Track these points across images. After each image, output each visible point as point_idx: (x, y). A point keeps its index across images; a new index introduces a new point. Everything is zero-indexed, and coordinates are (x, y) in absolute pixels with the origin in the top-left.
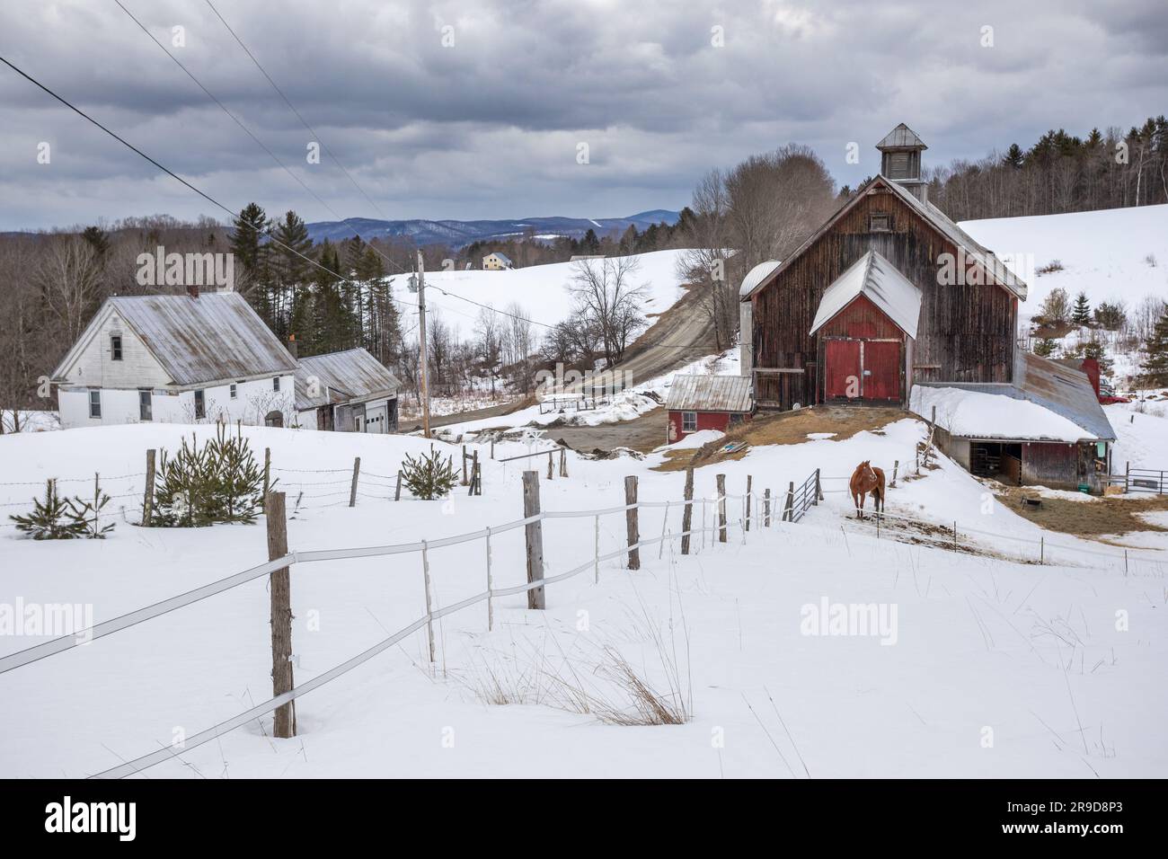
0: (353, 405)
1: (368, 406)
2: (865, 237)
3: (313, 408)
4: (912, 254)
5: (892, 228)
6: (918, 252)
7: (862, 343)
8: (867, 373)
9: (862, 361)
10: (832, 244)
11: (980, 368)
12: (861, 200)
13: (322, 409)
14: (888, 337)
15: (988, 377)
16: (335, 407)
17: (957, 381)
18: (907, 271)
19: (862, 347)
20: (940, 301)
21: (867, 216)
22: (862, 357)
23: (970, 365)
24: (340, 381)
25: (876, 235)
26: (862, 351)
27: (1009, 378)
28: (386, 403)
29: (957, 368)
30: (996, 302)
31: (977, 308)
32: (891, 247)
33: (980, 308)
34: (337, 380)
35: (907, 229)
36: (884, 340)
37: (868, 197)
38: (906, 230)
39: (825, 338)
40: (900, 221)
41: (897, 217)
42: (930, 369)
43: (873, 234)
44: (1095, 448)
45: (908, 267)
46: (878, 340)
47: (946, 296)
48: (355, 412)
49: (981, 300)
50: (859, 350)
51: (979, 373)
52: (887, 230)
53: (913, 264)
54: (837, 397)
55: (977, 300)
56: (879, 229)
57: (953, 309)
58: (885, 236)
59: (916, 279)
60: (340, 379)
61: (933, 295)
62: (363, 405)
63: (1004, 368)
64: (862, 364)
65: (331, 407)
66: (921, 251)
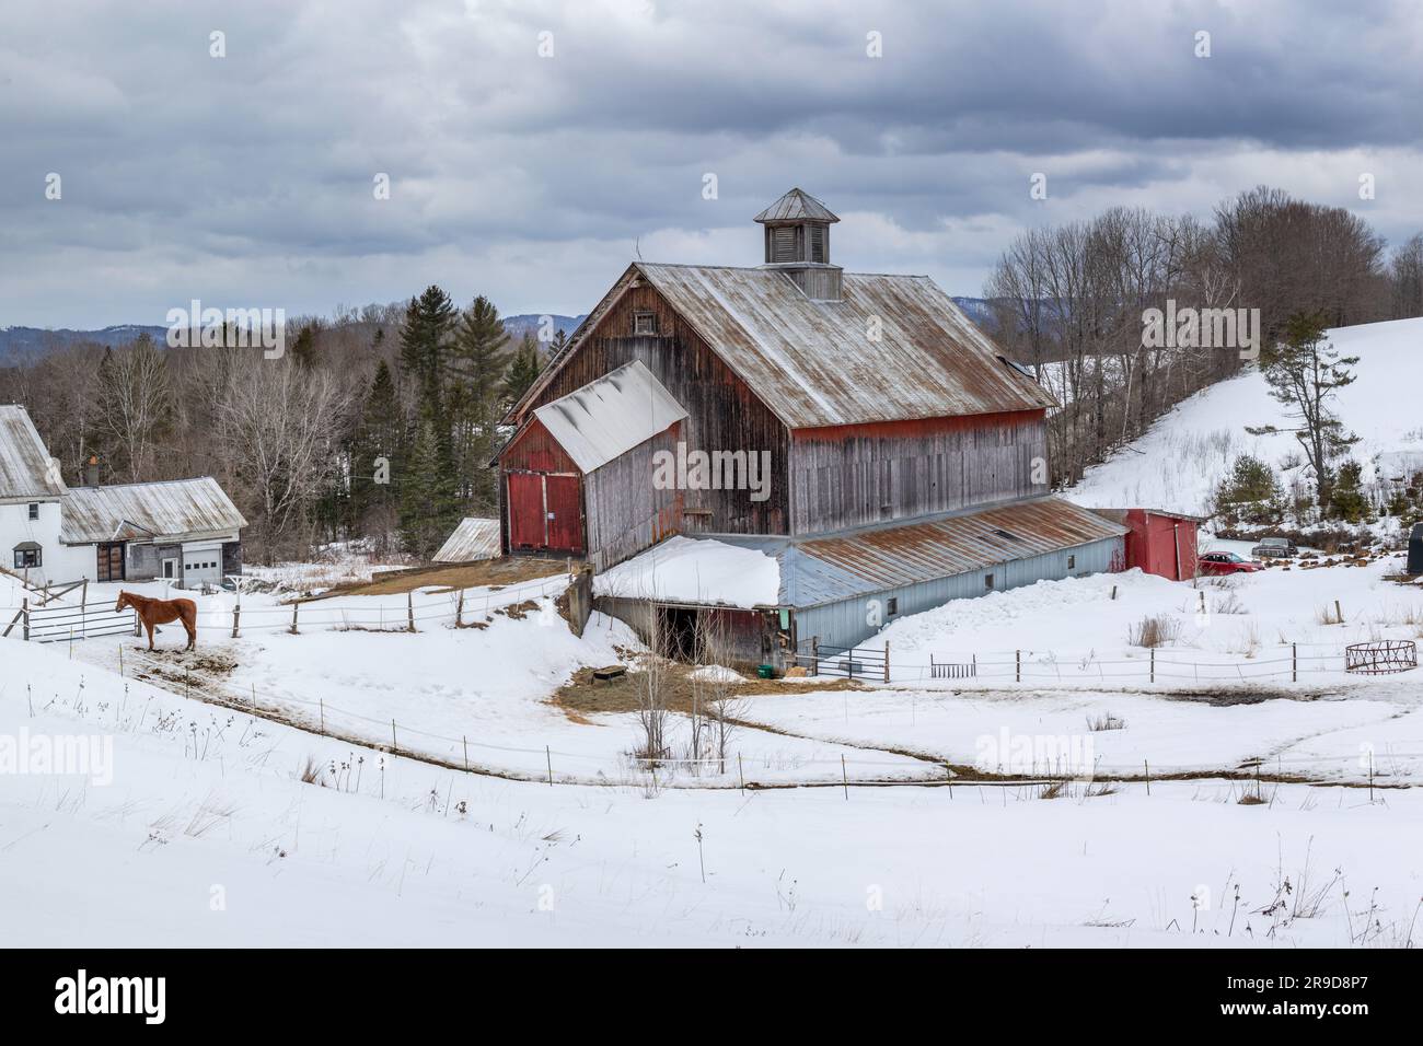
0: (159, 545)
1: (186, 548)
2: (631, 342)
3: (91, 544)
4: (678, 366)
5: (657, 331)
6: (683, 361)
7: (544, 478)
8: (551, 516)
9: (545, 501)
10: (597, 352)
11: (755, 515)
12: (625, 294)
13: (105, 547)
14: (568, 471)
15: (764, 528)
16: (128, 547)
17: (731, 532)
18: (673, 385)
19: (544, 484)
20: (709, 424)
21: (631, 315)
22: (545, 495)
23: (744, 510)
24: (148, 515)
25: (640, 340)
26: (544, 488)
27: (786, 530)
28: (220, 546)
29: (730, 515)
30: (768, 426)
31: (748, 435)
32: (656, 355)
33: (752, 435)
34: (146, 514)
35: (672, 331)
36: (563, 475)
37: (632, 290)
38: (671, 333)
39: (506, 470)
40: (665, 321)
41: (662, 316)
42: (703, 516)
43: (638, 338)
44: (777, 618)
45: (674, 381)
46: (557, 474)
47: (714, 419)
48: (163, 553)
49: (752, 424)
50: (541, 486)
51: (754, 521)
52: (652, 334)
53: (678, 377)
54: (523, 545)
55: (748, 425)
56: (646, 333)
57: (723, 437)
58: (651, 340)
59: (682, 397)
60: (149, 512)
61: (701, 418)
62: (178, 546)
63: (780, 515)
64: (545, 505)
65: (121, 544)
66: (687, 360)
